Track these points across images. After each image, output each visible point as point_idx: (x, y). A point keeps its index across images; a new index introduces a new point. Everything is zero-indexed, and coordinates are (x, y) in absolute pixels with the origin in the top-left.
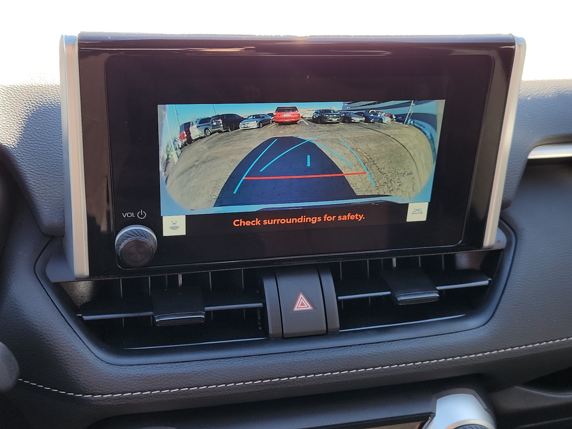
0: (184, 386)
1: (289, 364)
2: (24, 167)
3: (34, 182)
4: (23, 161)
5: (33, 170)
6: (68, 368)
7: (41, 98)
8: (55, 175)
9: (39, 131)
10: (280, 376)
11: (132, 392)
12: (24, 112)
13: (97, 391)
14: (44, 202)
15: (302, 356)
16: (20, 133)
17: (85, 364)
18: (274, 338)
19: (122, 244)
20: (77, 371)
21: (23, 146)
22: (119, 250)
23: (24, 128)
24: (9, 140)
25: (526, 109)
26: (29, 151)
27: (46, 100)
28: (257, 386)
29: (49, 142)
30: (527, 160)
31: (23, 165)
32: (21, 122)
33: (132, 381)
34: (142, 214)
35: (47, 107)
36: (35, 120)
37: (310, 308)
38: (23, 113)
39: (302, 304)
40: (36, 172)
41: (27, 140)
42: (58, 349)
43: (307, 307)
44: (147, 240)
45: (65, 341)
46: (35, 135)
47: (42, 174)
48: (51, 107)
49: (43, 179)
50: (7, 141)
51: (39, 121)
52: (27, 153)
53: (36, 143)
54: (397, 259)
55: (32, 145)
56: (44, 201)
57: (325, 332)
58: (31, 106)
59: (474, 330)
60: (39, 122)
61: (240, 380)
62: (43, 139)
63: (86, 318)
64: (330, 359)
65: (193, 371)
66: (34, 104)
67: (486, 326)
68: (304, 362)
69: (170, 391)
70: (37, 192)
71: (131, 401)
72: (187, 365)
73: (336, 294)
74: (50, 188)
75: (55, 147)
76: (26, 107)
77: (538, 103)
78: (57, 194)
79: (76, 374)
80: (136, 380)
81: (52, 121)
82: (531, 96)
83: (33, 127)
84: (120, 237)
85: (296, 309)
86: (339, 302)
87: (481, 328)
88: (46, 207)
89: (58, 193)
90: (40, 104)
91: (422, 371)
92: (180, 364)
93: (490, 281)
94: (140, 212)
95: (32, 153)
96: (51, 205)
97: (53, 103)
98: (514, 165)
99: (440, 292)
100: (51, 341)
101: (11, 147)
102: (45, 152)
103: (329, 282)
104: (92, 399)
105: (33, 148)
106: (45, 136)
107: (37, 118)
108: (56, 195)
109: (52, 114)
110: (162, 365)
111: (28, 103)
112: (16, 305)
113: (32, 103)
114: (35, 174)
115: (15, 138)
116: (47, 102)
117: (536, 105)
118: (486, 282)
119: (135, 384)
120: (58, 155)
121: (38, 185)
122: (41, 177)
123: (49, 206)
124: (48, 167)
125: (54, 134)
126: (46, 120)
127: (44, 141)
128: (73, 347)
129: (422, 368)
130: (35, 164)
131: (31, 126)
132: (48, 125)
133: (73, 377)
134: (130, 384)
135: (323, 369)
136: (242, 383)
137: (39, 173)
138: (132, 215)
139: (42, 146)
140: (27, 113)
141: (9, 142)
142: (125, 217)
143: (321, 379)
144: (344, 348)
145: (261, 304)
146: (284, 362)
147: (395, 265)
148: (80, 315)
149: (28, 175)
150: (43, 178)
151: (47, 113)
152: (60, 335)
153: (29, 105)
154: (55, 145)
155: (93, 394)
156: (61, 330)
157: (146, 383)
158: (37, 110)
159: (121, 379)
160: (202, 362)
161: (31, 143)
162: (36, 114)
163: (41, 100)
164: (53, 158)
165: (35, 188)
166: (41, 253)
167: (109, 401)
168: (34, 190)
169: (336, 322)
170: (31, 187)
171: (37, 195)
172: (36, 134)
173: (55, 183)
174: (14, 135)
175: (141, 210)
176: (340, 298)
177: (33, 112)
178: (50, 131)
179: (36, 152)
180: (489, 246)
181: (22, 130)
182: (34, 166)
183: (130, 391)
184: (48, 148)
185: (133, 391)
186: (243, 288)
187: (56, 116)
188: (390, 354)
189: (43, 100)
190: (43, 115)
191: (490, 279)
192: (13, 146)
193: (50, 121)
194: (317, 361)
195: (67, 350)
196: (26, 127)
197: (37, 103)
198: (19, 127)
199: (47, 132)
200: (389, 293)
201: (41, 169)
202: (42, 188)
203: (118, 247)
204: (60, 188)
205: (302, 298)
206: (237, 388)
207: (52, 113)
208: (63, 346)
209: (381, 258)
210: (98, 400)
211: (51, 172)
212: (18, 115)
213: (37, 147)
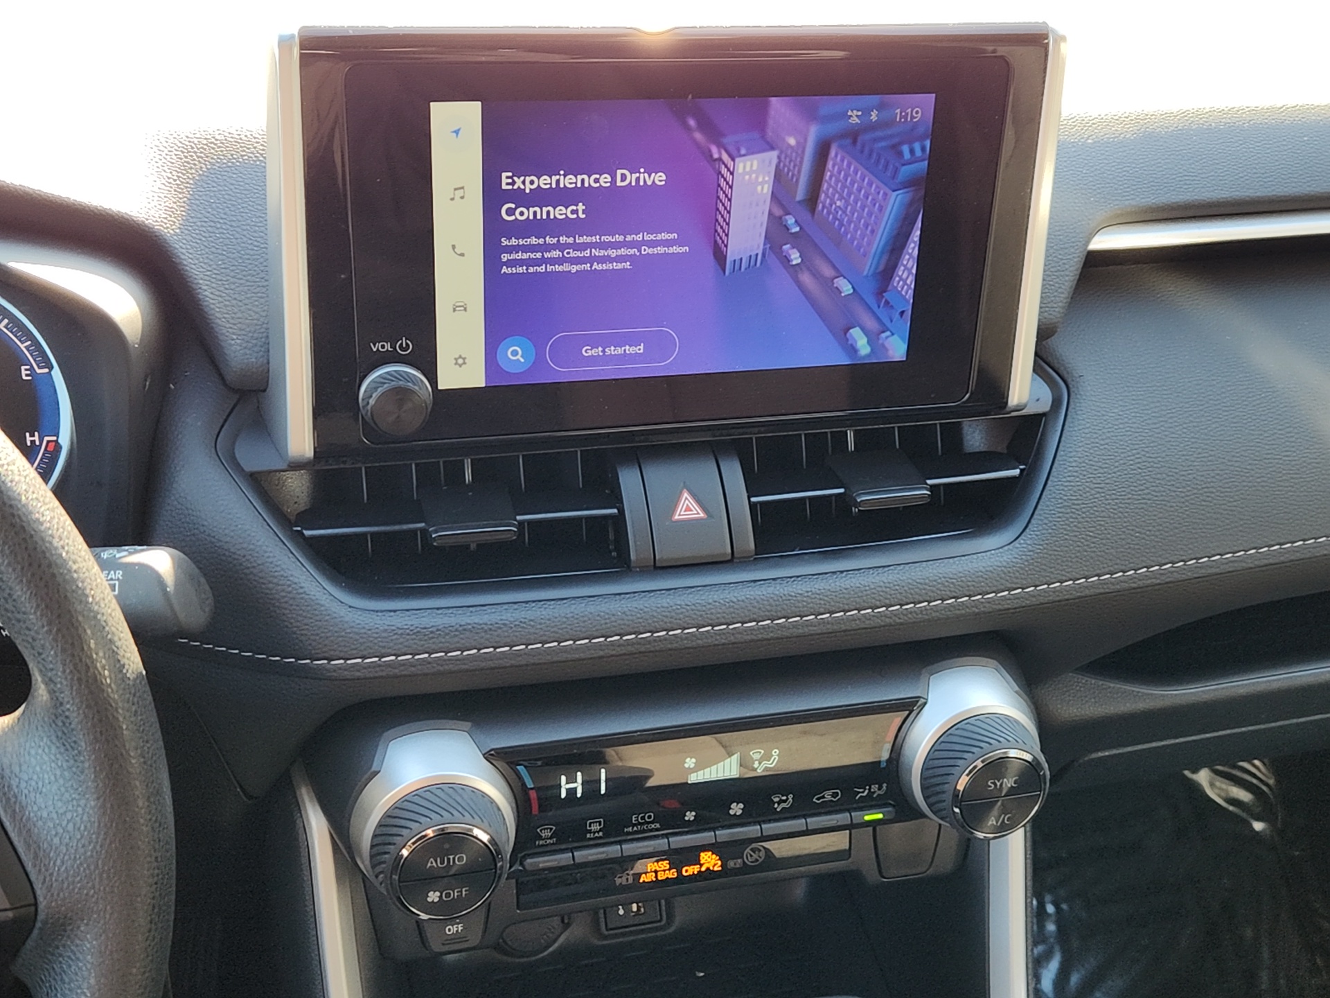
0: (486, 645)
1: (667, 608)
2: (193, 266)
3: (212, 293)
4: (190, 256)
5: (208, 273)
6: (284, 614)
7: (213, 148)
8: (247, 281)
9: (214, 205)
10: (652, 628)
11: (397, 656)
12: (184, 172)
13: (337, 653)
14: (231, 328)
15: (691, 596)
16: (182, 209)
17: (315, 607)
18: (639, 567)
19: (374, 395)
20: (300, 618)
21: (189, 230)
22: (369, 407)
23: (189, 199)
24: (165, 221)
25: (1085, 159)
26: (200, 240)
27: (222, 151)
28: (612, 645)
29: (233, 224)
30: (1085, 253)
31: (191, 263)
32: (182, 189)
33: (396, 636)
34: (406, 344)
35: (224, 163)
36: (206, 186)
37: (702, 515)
38: (184, 174)
39: (688, 509)
40: (214, 276)
41: (195, 220)
42: (265, 581)
43: (697, 513)
44: (416, 388)
45: (278, 569)
46: (209, 212)
47: (224, 279)
48: (232, 163)
49: (226, 289)
50: (162, 221)
51: (213, 187)
52: (197, 243)
53: (210, 226)
54: (856, 432)
55: (204, 229)
56: (231, 326)
57: (729, 557)
58: (196, 163)
59: (993, 552)
60: (212, 189)
61: (584, 635)
62: (222, 218)
63: (307, 533)
64: (738, 601)
65: (501, 620)
66: (202, 158)
67: (1016, 544)
68: (694, 605)
69: (462, 654)
70: (218, 310)
71: (397, 671)
72: (489, 611)
73: (747, 492)
74: (240, 304)
75: (245, 233)
76: (188, 163)
77: (1107, 149)
78: (253, 314)
79: (298, 624)
80: (402, 634)
81: (236, 188)
82: (1094, 137)
83: (204, 198)
84: (369, 384)
85: (677, 517)
86: (753, 506)
87: (1006, 548)
88: (235, 337)
89: (254, 311)
90: (212, 158)
91: (901, 621)
92: (478, 608)
93: (1022, 470)
94: (400, 342)
95: (205, 244)
96: (243, 332)
97: (235, 156)
98: (1062, 259)
99: (933, 487)
100: (254, 567)
101: (168, 232)
102: (227, 242)
103: (734, 473)
104: (328, 666)
105: (206, 235)
106: (225, 214)
107: (209, 182)
108: (251, 316)
109: (234, 176)
110: (446, 611)
111: (191, 156)
112: (187, 509)
113: (198, 157)
114: (213, 280)
115: (175, 217)
116: (223, 155)
117: (1102, 152)
118: (1016, 472)
119: (401, 640)
120: (250, 247)
121: (220, 299)
122: (223, 284)
123: (239, 335)
124: (234, 268)
125: (242, 210)
126: (225, 186)
127: (225, 223)
128: (291, 578)
129: (902, 616)
130: (211, 263)
131: (200, 196)
132: (230, 195)
133: (295, 629)
134: (392, 640)
135: (727, 617)
136: (587, 641)
137: (219, 277)
138: (388, 347)
139: (221, 230)
140: (191, 174)
141: (166, 224)
142: (375, 350)
143: (724, 634)
144: (762, 582)
145: (615, 511)
146: (659, 605)
147: (851, 446)
148: (299, 529)
149: (201, 282)
150: (227, 286)
151: (226, 173)
152: (269, 557)
153: (194, 160)
154: (244, 230)
155: (329, 660)
156: (270, 549)
157: (420, 640)
158: (207, 169)
159: (377, 633)
160: (516, 606)
161: (202, 226)
162: (207, 177)
163: (212, 151)
164: (242, 252)
165: (213, 304)
166: (225, 421)
167: (359, 671)
168: (212, 306)
169: (748, 542)
170: (207, 301)
171: (218, 315)
172: (210, 210)
173: (249, 295)
174: (172, 212)
175: (404, 339)
176: (753, 499)
177: (201, 172)
178: (233, 205)
179: (212, 242)
180: (1017, 406)
181: (184, 202)
182: (210, 266)
183: (393, 652)
184: (232, 235)
185: (399, 653)
186: (581, 486)
187: (241, 180)
188: (844, 591)
189: (217, 151)
190: (219, 177)
191: (1022, 467)
192: (173, 230)
193: (232, 187)
194: (717, 604)
195: (281, 582)
196: (192, 198)
197: (207, 157)
198: (181, 198)
199: (228, 207)
200: (842, 490)
201: (223, 270)
202: (227, 303)
203: (365, 402)
204: (257, 303)
205: (686, 498)
206: (577, 649)
207: (234, 174)
208: (275, 577)
209: (827, 430)
210: (339, 667)
211: (240, 276)
212: (175, 178)
213: (214, 233)
